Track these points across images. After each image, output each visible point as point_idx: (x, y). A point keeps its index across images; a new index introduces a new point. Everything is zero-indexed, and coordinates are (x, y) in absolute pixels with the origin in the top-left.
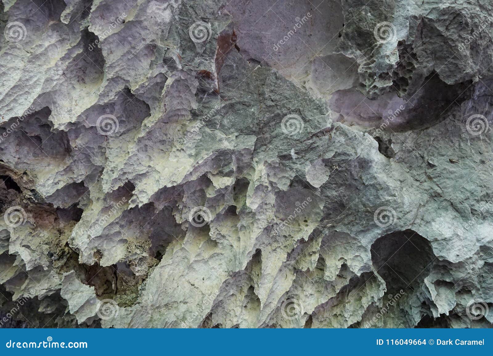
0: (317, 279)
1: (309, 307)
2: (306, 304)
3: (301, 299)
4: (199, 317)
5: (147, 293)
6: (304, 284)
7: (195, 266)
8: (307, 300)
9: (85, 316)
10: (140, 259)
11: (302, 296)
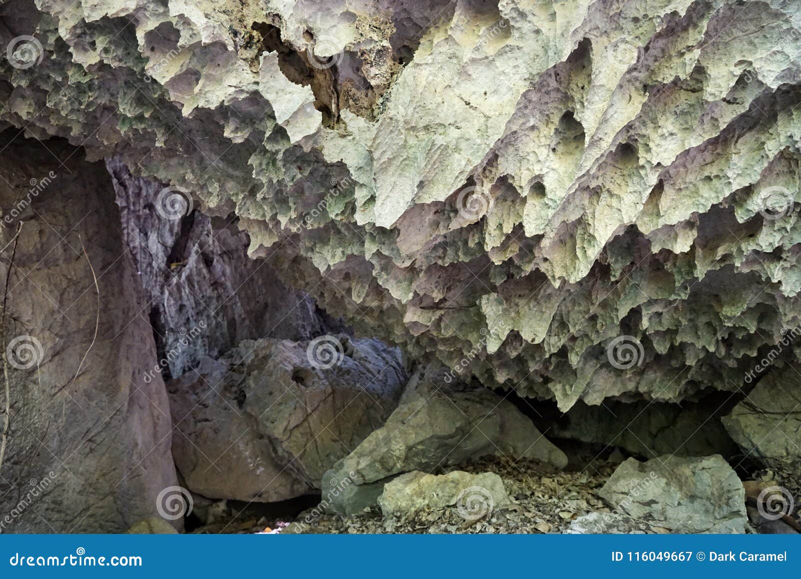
0: (685, 107)
1: (665, 155)
2: (662, 149)
3: (653, 141)
4: (483, 146)
5: (396, 105)
6: (659, 116)
7: (471, 70)
8: (663, 143)
9: (300, 132)
10: (379, 51)
11: (654, 136)
